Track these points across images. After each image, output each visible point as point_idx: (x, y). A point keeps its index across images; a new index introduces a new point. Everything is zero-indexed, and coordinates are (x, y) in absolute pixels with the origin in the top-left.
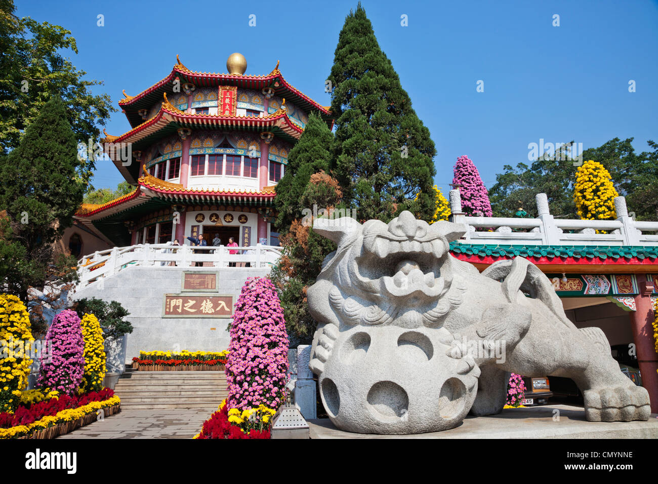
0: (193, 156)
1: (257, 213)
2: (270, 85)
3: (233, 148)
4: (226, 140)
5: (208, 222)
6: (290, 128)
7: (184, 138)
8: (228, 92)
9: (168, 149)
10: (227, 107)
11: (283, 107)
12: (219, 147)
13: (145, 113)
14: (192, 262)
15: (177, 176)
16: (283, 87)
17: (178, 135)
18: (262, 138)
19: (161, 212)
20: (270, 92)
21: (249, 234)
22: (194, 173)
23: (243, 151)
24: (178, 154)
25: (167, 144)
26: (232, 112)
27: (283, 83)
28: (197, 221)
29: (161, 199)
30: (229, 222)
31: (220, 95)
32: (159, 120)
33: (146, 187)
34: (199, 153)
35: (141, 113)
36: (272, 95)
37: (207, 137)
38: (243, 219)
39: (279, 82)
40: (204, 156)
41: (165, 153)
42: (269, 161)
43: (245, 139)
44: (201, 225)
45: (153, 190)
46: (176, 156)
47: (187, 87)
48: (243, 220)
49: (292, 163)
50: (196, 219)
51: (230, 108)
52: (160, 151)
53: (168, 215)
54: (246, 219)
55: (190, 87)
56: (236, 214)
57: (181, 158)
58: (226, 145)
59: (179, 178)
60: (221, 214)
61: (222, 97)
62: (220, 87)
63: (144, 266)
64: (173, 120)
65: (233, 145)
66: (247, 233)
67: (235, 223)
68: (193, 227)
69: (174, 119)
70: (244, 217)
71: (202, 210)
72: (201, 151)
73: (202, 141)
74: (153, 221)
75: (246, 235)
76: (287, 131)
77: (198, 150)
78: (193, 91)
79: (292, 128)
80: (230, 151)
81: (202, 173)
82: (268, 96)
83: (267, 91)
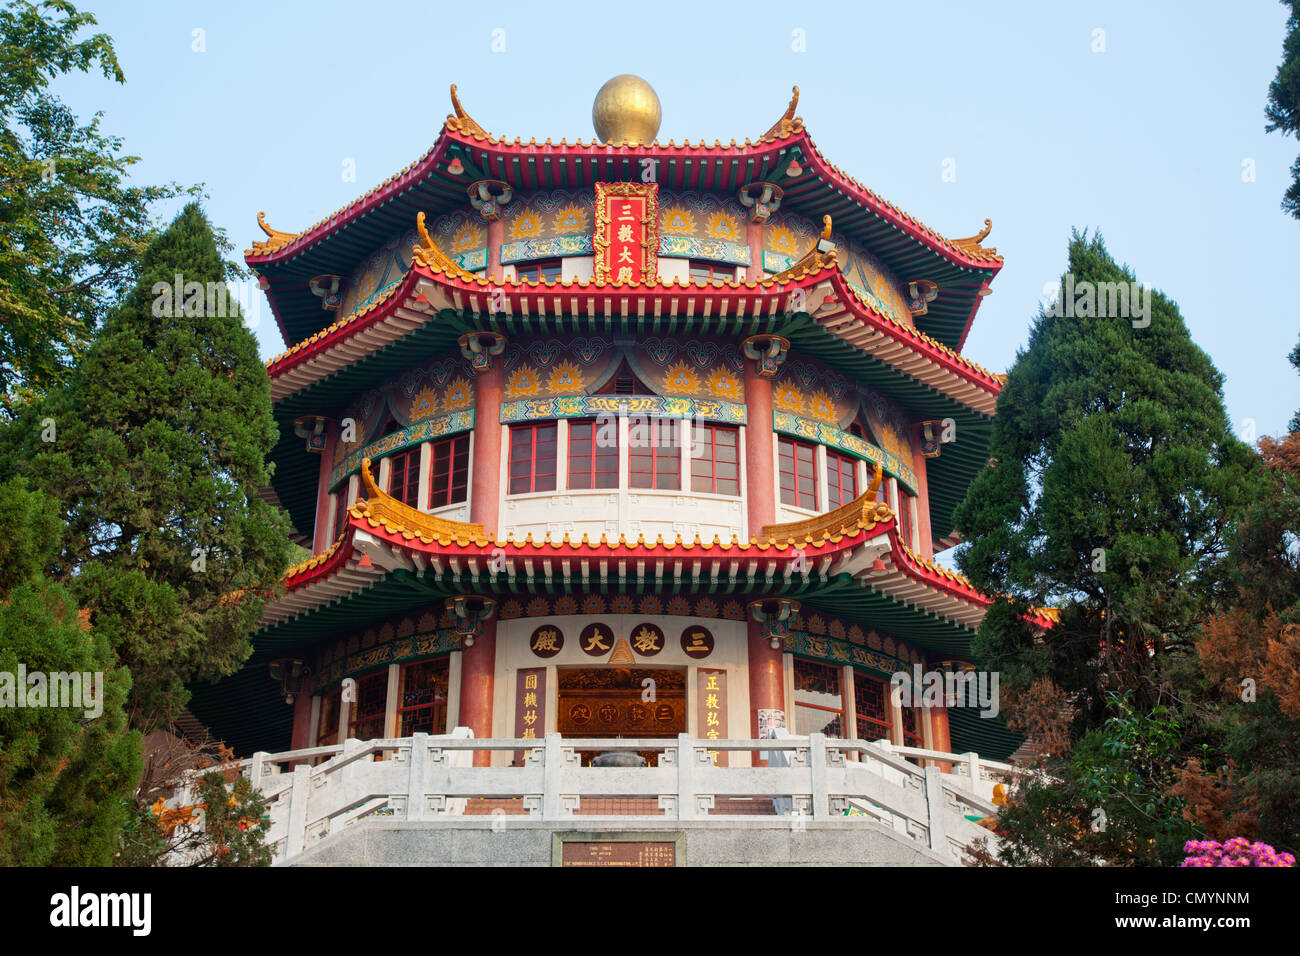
0: (516, 427)
1: (746, 617)
2: (769, 172)
3: (653, 394)
4: (625, 368)
5: (574, 656)
6: (851, 317)
7: (481, 364)
8: (626, 202)
9: (423, 403)
10: (626, 255)
11: (827, 246)
12: (603, 391)
13: (335, 287)
14: (583, 797)
15: (460, 496)
16: (815, 177)
17: (460, 356)
18: (751, 354)
19: (407, 625)
20: (767, 195)
21: (722, 695)
22: (518, 485)
23: (687, 404)
24: (460, 422)
25: (421, 388)
26: (644, 269)
27: (813, 164)
28: (537, 652)
29: (420, 575)
30: (650, 653)
31: (600, 213)
32: (400, 304)
33: (374, 536)
34: (533, 415)
35: (320, 286)
36: (775, 207)
37: (558, 361)
38: (700, 642)
39: (800, 159)
40: (552, 423)
41: (413, 417)
42: (775, 436)
43: (690, 362)
44: (551, 665)
45: (397, 546)
46: (456, 428)
47: (483, 192)
48: (698, 645)
49: (1018, 418)
50: (532, 645)
51: (636, 256)
52: (394, 413)
53: (434, 632)
54: (709, 641)
55: (495, 191)
56: (674, 626)
57: (472, 434)
58: (626, 385)
59: (468, 503)
60: (622, 624)
61: (608, 220)
62: (598, 186)
63: (411, 818)
64: (448, 305)
65: (649, 385)
66: (713, 692)
67: (671, 656)
68: (522, 673)
69: (451, 298)
70: (702, 635)
71: (552, 613)
72: (542, 408)
73: (545, 374)
74: (376, 657)
75: (712, 701)
76: (838, 328)
77: (532, 404)
78: (503, 207)
79: (859, 316)
80: (639, 405)
81: (548, 483)
82: (762, 211)
83: (756, 194)
